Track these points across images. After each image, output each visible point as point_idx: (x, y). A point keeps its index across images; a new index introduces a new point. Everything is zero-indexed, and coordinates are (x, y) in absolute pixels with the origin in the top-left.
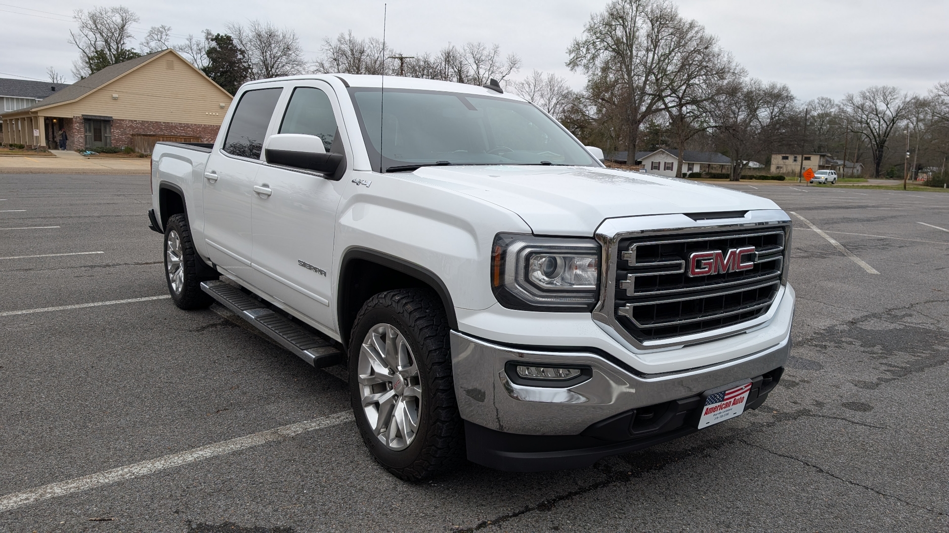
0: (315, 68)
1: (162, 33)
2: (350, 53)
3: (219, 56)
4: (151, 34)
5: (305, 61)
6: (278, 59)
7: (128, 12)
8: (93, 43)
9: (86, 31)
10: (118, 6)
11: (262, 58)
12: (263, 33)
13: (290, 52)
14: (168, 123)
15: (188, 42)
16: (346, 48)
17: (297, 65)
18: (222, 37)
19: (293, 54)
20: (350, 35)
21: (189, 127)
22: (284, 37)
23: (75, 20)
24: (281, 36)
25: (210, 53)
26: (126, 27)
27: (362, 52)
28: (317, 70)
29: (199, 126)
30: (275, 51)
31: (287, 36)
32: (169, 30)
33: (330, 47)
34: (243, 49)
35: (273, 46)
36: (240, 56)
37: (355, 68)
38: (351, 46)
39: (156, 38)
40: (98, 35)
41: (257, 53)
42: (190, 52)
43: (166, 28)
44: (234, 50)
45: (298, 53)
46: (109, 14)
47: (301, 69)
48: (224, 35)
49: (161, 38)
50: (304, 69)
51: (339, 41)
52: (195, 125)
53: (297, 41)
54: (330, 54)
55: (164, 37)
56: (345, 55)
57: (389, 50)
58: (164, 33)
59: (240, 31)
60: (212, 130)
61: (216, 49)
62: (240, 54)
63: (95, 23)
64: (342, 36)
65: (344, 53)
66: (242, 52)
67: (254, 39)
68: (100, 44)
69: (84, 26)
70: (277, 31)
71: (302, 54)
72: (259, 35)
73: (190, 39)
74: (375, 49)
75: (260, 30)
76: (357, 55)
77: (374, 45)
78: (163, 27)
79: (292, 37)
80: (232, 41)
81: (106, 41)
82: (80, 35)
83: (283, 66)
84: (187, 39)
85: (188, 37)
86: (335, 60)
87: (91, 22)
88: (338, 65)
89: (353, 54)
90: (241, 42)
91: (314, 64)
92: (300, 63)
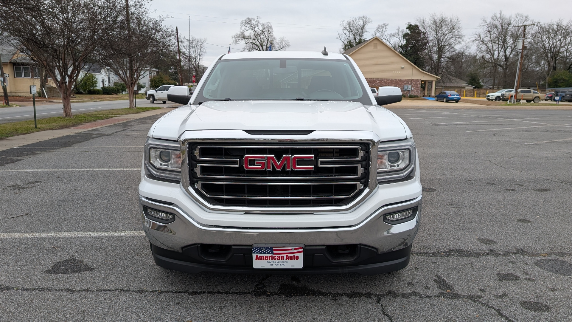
0: (474, 39)
1: (383, 27)
2: (500, 26)
3: (410, 37)
4: (377, 30)
5: (464, 35)
6: (446, 35)
7: (366, 18)
8: (348, 37)
9: (346, 31)
10: (362, 16)
11: (436, 36)
12: (437, 21)
13: (454, 30)
14: (372, 79)
15: (397, 31)
16: (497, 23)
17: (459, 38)
18: (413, 26)
19: (456, 31)
20: (501, 14)
21: (383, 81)
22: (451, 21)
23: (341, 26)
24: (449, 20)
25: (405, 36)
26: (365, 27)
27: (509, 24)
28: (476, 40)
29: (389, 80)
30: (444, 31)
31: (453, 20)
32: (387, 25)
33: (486, 24)
34: (425, 31)
35: (443, 27)
36: (422, 36)
37: (502, 36)
38: (501, 21)
39: (380, 31)
40: (351, 33)
41: (433, 32)
42: (398, 37)
43: (386, 25)
44: (419, 33)
45: (458, 30)
46: (357, 21)
47: (461, 40)
48: (414, 25)
49: (383, 30)
50: (463, 40)
51: (492, 18)
52: (386, 79)
53: (459, 23)
54: (485, 28)
55: (384, 30)
56: (497, 28)
57: (530, 20)
58: (385, 27)
59: (424, 21)
60: (396, 82)
61: (409, 33)
62: (423, 35)
63: (349, 26)
64: (495, 15)
65: (496, 27)
66: (424, 34)
67: (431, 25)
68: (352, 37)
69: (345, 28)
70: (447, 18)
71: (462, 30)
72: (435, 22)
73: (398, 30)
74: (519, 21)
75: (436, 19)
76: (505, 26)
77: (519, 18)
78: (384, 24)
79: (456, 21)
80: (419, 27)
81: (354, 36)
82: (342, 34)
83: (449, 40)
84: (397, 30)
85: (397, 28)
86: (489, 31)
87: (347, 26)
88: (490, 35)
89: (502, 26)
90: (424, 27)
91: (474, 36)
92: (460, 37)
